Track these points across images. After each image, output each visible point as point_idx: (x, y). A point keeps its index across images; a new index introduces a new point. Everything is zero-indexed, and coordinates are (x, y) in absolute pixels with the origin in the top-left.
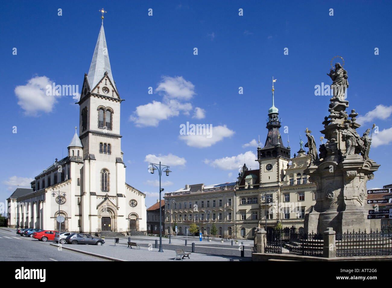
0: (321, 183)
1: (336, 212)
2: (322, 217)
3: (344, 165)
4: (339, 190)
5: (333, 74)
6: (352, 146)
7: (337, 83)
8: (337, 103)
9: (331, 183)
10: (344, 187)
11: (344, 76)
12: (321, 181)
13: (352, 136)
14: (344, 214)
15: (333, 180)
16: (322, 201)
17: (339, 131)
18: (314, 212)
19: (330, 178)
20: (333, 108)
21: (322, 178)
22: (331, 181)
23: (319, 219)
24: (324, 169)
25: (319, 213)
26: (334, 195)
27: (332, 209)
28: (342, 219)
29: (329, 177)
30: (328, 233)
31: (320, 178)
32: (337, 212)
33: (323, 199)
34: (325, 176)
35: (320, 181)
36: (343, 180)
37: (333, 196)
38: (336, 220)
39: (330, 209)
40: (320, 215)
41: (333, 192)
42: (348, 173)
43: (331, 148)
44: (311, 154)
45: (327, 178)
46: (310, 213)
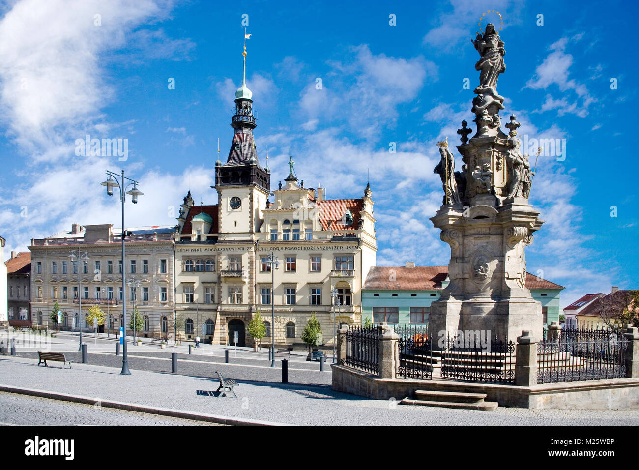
0: (463, 244)
1: (490, 300)
2: (468, 309)
3: (513, 215)
4: (496, 261)
5: (483, 43)
6: (520, 182)
7: (489, 60)
8: (489, 99)
9: (482, 247)
10: (504, 256)
11: (501, 51)
12: (463, 241)
13: (521, 164)
14: (510, 305)
15: (487, 241)
16: (463, 279)
17: (493, 151)
18: (452, 300)
19: (482, 236)
20: (484, 105)
21: (464, 236)
22: (482, 242)
23: (461, 311)
24: (474, 218)
25: (461, 302)
26: (489, 269)
27: (484, 295)
28: (508, 314)
29: (480, 234)
31: (460, 235)
32: (494, 301)
33: (467, 276)
34: (472, 232)
35: (461, 240)
36: (503, 243)
37: (486, 271)
38: (493, 316)
39: (481, 295)
40: (463, 305)
41: (487, 263)
42: (516, 231)
43: (485, 182)
45: (476, 236)
46: (448, 301)
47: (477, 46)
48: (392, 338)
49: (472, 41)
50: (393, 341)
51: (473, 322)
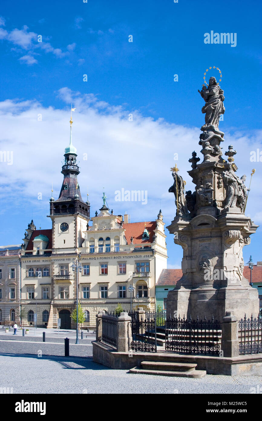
0: (191, 246)
1: (212, 288)
2: (195, 296)
3: (227, 221)
4: (217, 258)
5: (207, 92)
6: (235, 195)
7: (211, 105)
8: (212, 134)
9: (206, 247)
10: (223, 254)
11: (221, 97)
12: (191, 244)
13: (235, 182)
14: (227, 291)
15: (209, 242)
16: (192, 273)
17: (214, 173)
18: (182, 289)
19: (204, 239)
20: (207, 139)
21: (192, 239)
22: (206, 243)
23: (189, 298)
24: (198, 225)
25: (190, 290)
26: (211, 264)
27: (207, 284)
28: (225, 299)
29: (203, 238)
30: (231, 319)
31: (189, 239)
32: (215, 289)
33: (195, 270)
34: (198, 236)
35: (189, 243)
36: (222, 244)
37: (209, 266)
38: (214, 301)
39: (205, 284)
40: (191, 293)
41: (209, 260)
42: (231, 234)
43: (207, 197)
44: (179, 202)
45: (201, 239)
46: (179, 290)
47: (203, 95)
48: (126, 320)
49: (199, 91)
50: (126, 323)
51: (199, 306)
